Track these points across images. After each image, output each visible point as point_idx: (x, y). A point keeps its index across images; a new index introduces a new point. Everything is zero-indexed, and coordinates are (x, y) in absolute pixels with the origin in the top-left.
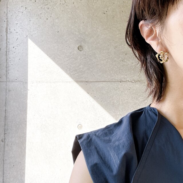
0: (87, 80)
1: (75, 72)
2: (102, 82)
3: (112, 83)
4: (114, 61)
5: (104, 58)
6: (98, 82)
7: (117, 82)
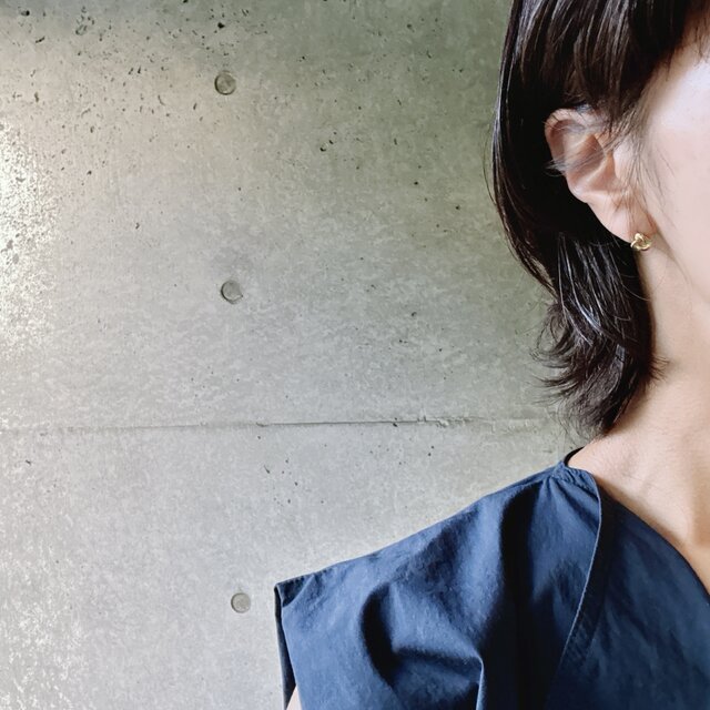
0: (261, 420)
1: (214, 388)
4: (366, 341)
6: (305, 424)
7: (380, 426)
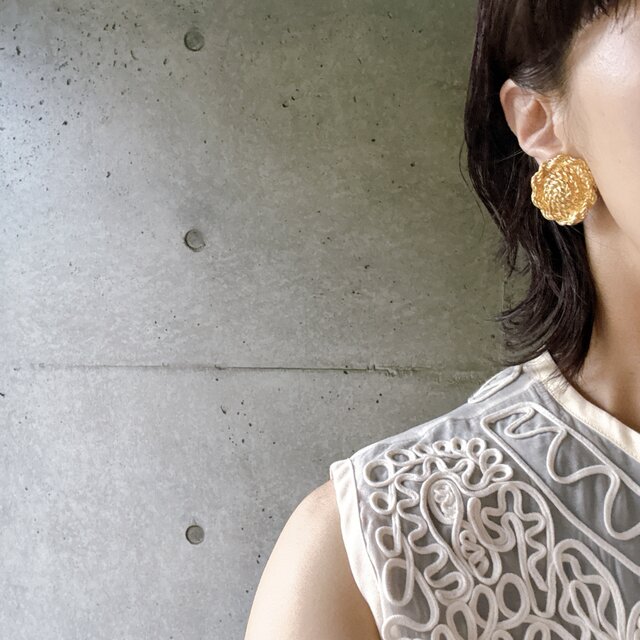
0: (218, 363)
2: (276, 372)
3: (315, 373)
4: (320, 291)
5: (286, 280)
6: (261, 369)
7: (332, 372)
